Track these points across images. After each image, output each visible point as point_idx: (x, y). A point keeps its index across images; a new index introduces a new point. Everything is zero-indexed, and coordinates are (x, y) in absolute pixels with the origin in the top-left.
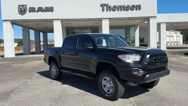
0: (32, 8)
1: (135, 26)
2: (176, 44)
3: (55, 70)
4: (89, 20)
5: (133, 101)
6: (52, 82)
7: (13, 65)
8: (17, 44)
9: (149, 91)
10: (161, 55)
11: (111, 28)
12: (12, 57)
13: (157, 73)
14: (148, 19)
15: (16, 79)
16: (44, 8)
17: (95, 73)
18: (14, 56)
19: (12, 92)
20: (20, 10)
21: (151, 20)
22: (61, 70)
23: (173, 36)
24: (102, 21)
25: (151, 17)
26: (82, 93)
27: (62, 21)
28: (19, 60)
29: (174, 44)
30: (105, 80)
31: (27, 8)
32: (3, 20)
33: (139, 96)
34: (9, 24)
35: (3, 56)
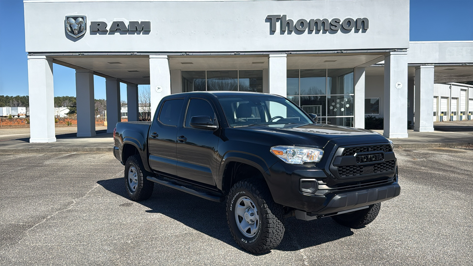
0: (99, 24)
1: (355, 72)
2: (464, 117)
3: (136, 178)
4: (237, 54)
5: (305, 257)
6: (128, 205)
7: (47, 162)
8: (67, 111)
9: (352, 233)
10: (375, 148)
11: (292, 74)
12: (50, 142)
13: (364, 192)
14: (385, 54)
15: (47, 195)
16: (127, 24)
17: (220, 187)
18: (54, 140)
19: (31, 226)
20: (69, 29)
21: (393, 57)
22: (148, 178)
23: (456, 98)
24: (269, 58)
25: (394, 50)
26: (191, 234)
27: (171, 56)
28: (64, 151)
29: (461, 117)
30: (242, 204)
31: (86, 24)
32: (29, 53)
33: (324, 245)
34: (42, 62)
35: (27, 140)
